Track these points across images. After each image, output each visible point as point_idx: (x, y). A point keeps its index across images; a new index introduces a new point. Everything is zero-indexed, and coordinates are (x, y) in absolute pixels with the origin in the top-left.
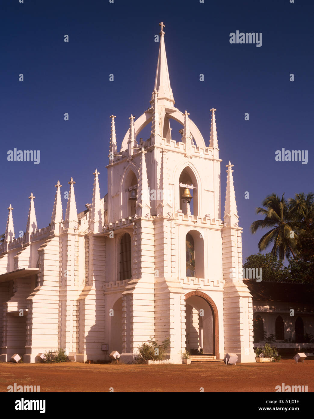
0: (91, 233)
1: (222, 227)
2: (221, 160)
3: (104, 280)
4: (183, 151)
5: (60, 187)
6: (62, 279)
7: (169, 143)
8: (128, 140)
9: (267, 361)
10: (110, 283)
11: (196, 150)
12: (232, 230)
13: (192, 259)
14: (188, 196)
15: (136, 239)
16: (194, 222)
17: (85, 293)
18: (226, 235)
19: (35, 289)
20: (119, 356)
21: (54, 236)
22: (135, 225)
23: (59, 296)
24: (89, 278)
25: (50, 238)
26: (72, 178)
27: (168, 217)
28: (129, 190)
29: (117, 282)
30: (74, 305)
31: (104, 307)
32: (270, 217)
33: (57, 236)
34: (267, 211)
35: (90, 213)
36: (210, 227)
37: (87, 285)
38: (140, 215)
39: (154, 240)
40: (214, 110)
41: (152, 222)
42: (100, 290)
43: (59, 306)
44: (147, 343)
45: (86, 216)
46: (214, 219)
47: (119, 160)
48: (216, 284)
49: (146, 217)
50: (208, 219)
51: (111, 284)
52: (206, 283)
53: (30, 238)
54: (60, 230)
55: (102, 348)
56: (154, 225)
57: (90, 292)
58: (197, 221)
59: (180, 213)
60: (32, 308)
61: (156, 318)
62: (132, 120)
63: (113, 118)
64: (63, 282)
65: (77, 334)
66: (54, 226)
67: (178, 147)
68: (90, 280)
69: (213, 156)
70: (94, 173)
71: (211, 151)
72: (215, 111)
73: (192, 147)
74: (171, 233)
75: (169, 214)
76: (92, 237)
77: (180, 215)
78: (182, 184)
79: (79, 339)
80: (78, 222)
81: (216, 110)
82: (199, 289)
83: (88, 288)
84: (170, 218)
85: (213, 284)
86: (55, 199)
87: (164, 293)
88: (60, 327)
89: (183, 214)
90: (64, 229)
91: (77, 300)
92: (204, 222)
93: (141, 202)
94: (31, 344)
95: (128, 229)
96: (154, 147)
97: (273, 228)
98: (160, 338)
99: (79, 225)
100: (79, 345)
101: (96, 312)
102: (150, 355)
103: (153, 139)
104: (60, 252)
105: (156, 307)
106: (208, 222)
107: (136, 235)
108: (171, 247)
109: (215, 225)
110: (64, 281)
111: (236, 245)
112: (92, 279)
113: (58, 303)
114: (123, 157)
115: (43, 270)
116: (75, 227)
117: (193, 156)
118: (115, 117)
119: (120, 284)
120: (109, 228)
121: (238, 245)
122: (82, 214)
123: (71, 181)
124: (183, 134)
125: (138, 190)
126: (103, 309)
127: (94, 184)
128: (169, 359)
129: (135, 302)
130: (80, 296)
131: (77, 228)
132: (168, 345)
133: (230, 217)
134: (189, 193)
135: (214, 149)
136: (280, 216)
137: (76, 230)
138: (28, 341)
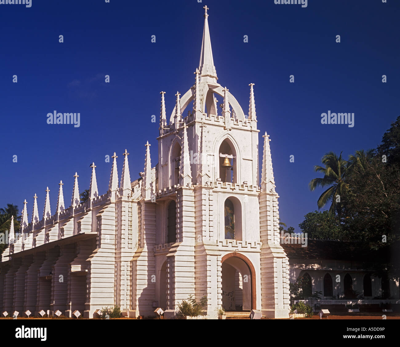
0: (143, 200)
1: (259, 193)
2: (259, 131)
3: (154, 242)
4: (223, 124)
5: (116, 158)
6: (117, 242)
7: (210, 118)
8: (174, 115)
9: (300, 317)
10: (159, 245)
11: (236, 123)
12: (268, 196)
13: (232, 223)
14: (228, 165)
15: (179, 206)
16: (233, 189)
17: (137, 254)
18: (263, 200)
19: (93, 252)
20: (162, 312)
21: (111, 203)
22: (178, 193)
23: (115, 257)
24: (142, 240)
25: (107, 205)
26: (126, 150)
27: (206, 186)
28: (175, 160)
29: (165, 245)
30: (127, 266)
31: (154, 267)
32: (328, 175)
33: (113, 203)
34: (326, 169)
35: (142, 182)
36: (248, 193)
37: (139, 247)
38: (182, 184)
39: (195, 207)
40: (253, 84)
41: (193, 191)
42: (150, 252)
43: (115, 267)
44: (187, 301)
45: (139, 184)
46: (252, 186)
47: (167, 132)
48: (253, 245)
49: (187, 186)
50: (246, 186)
51: (160, 247)
52: (244, 245)
53: (92, 204)
54: (116, 197)
55: (152, 305)
56: (195, 193)
57: (142, 254)
58: (234, 188)
59: (219, 181)
60: (90, 269)
61: (196, 278)
62: (178, 96)
63: (163, 94)
64: (119, 245)
65: (130, 292)
66: (110, 194)
67: (218, 121)
68: (142, 242)
69: (251, 127)
70: (146, 145)
71: (250, 123)
72: (253, 86)
73: (231, 120)
74: (209, 200)
75: (207, 184)
76: (143, 203)
77: (219, 183)
78: (222, 154)
79: (132, 297)
80: (131, 190)
81: (254, 84)
82: (236, 250)
83: (140, 250)
84: (208, 187)
85: (251, 246)
86: (112, 169)
87: (202, 255)
88: (116, 286)
89: (222, 182)
90: (119, 197)
91: (131, 261)
92: (242, 189)
93: (183, 173)
94: (89, 302)
95: (173, 196)
96: (195, 122)
97: (332, 186)
98: (199, 296)
99: (133, 193)
100: (132, 302)
101: (148, 272)
102: (188, 311)
103: (194, 114)
104: (116, 218)
105: (196, 268)
106: (246, 188)
107: (179, 203)
108: (209, 213)
109: (253, 191)
110: (119, 243)
111: (271, 209)
112: (144, 242)
113: (114, 264)
114: (171, 130)
115: (100, 234)
116: (128, 195)
117: (232, 128)
118: (165, 93)
119: (167, 246)
120: (159, 195)
121: (273, 209)
122: (136, 182)
123: (125, 152)
124: (223, 108)
125: (180, 162)
126: (154, 269)
127: (146, 155)
128: (206, 316)
129: (176, 264)
130: (133, 257)
131: (130, 196)
132: (205, 303)
133: (266, 184)
134: (229, 163)
135: (252, 121)
136: (338, 174)
137: (129, 198)
138: (88, 299)
